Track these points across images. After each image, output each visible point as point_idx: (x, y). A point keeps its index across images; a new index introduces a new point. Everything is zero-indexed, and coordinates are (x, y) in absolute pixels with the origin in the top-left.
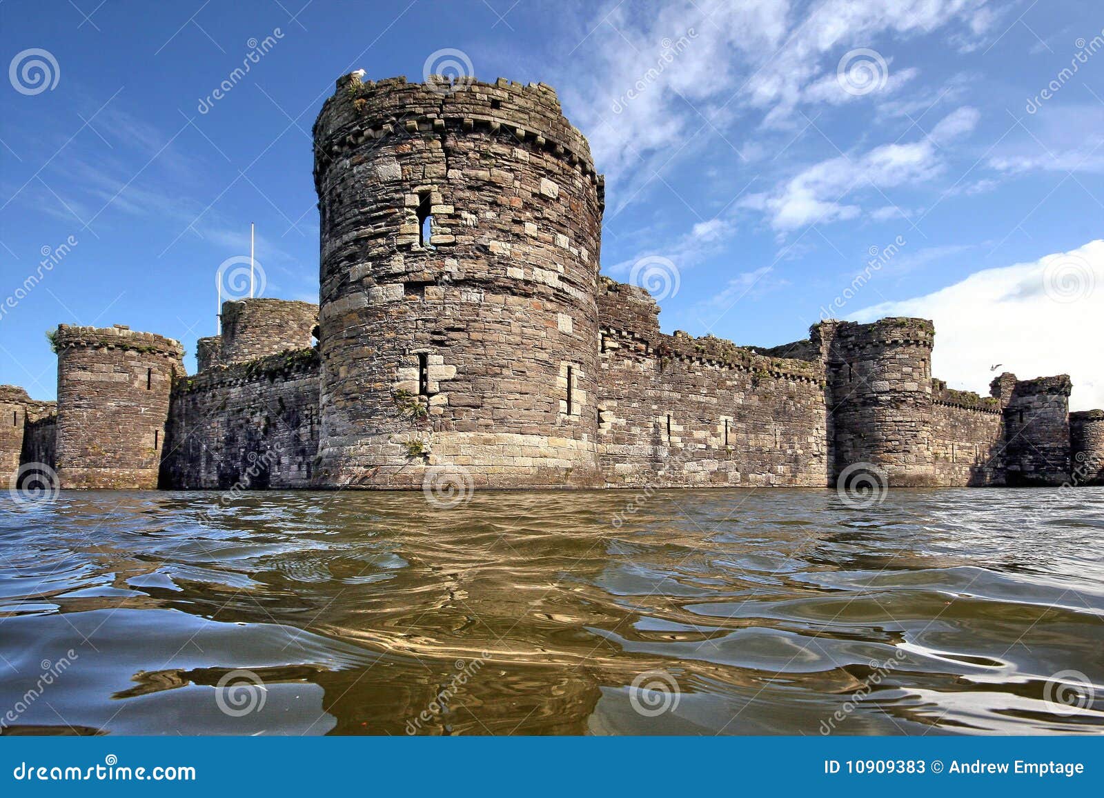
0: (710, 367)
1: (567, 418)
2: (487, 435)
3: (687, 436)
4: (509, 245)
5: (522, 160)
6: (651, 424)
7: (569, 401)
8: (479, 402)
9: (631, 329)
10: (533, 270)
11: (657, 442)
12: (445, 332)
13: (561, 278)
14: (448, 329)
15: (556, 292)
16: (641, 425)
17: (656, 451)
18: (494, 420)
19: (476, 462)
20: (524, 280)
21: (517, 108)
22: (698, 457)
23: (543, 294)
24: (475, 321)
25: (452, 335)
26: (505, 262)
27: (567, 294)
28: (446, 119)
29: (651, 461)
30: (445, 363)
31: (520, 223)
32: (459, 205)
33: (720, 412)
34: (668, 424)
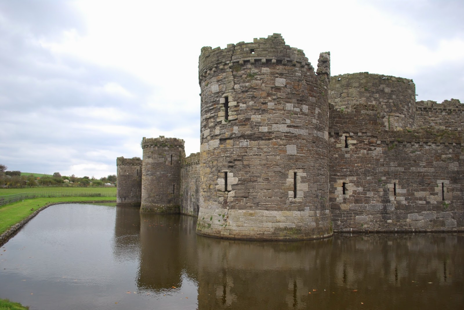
0: (427, 147)
1: (294, 200)
2: (251, 211)
3: (409, 196)
4: (260, 116)
5: (266, 73)
6: (382, 189)
7: (295, 191)
8: (247, 195)
9: (364, 131)
10: (272, 126)
11: (386, 201)
12: (234, 162)
13: (288, 126)
14: (235, 160)
15: (286, 134)
16: (374, 190)
17: (385, 208)
18: (254, 204)
19: (246, 225)
20: (268, 132)
21: (262, 50)
22: (420, 209)
23: (278, 137)
24: (245, 155)
25: (236, 163)
26: (258, 124)
27: (293, 133)
28: (233, 63)
29: (383, 213)
30: (234, 177)
31: (265, 103)
32: (239, 101)
33: (436, 177)
34: (395, 189)
